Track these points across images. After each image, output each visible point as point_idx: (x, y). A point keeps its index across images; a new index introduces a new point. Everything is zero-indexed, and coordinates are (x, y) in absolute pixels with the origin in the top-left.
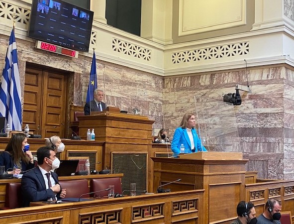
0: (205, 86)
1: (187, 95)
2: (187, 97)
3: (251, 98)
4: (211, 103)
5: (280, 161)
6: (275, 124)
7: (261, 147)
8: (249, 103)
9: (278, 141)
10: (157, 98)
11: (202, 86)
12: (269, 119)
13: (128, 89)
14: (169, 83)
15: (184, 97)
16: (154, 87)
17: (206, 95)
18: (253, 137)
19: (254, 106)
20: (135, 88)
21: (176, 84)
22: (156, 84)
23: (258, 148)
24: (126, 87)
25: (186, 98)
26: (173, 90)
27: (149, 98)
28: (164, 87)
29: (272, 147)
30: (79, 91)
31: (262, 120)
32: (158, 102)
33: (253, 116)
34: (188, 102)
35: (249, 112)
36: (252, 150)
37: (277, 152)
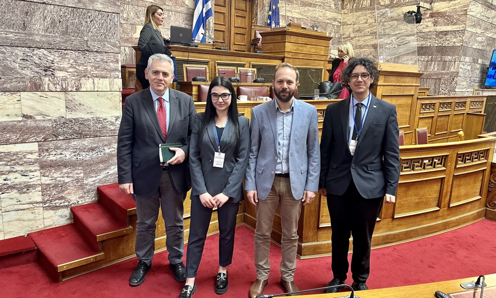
0: (384, 5)
1: (366, 15)
2: (365, 17)
3: (432, 16)
4: (389, 23)
5: (453, 79)
6: (454, 43)
7: (436, 65)
8: (429, 21)
9: (455, 59)
10: (335, 20)
11: (382, 6)
12: (448, 37)
13: (308, 10)
14: (349, 4)
15: (362, 18)
16: (334, 8)
17: (386, 14)
18: (428, 56)
19: (434, 25)
20: (314, 9)
21: (355, 5)
22: (335, 5)
23: (432, 67)
24: (306, 8)
25: (364, 19)
26: (352, 11)
27: (328, 19)
28: (343, 8)
29: (447, 65)
30: (262, 12)
31: (441, 38)
32: (336, 23)
33: (431, 35)
34: (366, 23)
35: (428, 30)
36: (426, 68)
37: (452, 70)
